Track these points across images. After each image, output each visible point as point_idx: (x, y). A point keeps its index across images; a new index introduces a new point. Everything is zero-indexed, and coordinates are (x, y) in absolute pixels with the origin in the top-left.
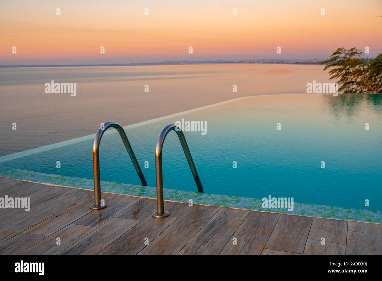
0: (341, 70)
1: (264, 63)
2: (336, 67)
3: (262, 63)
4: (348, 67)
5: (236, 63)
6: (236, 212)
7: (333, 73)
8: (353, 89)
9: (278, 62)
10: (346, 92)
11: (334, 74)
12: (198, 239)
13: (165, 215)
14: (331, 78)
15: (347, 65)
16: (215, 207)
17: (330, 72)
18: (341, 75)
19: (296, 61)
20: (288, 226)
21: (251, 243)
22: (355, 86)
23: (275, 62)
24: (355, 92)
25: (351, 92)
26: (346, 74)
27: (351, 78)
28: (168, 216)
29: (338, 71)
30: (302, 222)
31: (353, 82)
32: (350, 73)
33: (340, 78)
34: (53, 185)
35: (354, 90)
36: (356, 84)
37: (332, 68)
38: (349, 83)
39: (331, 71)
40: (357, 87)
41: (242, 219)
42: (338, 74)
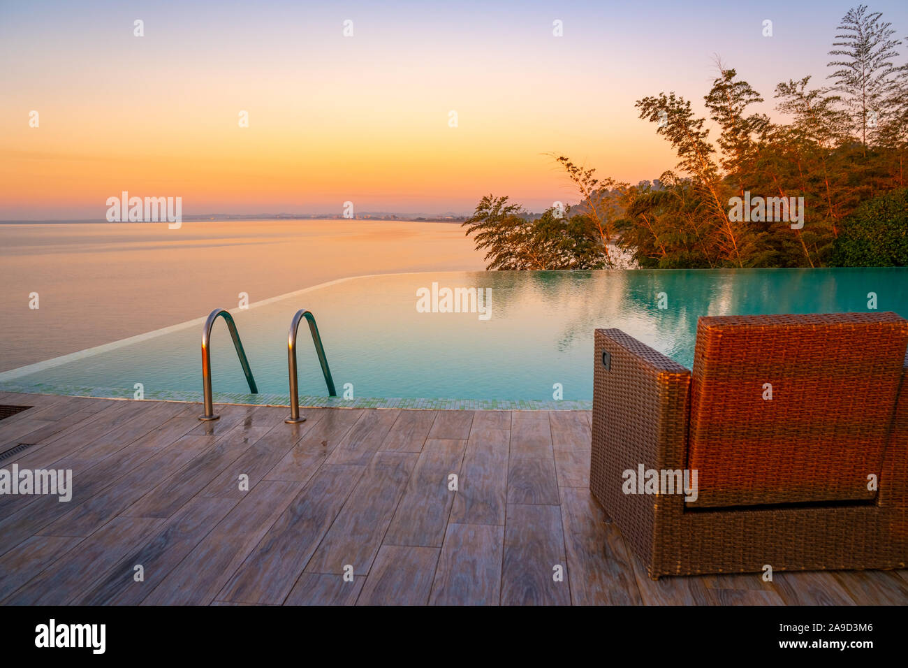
0: (492, 234)
1: (364, 219)
2: (484, 230)
3: (359, 220)
4: (502, 229)
5: (314, 218)
6: (386, 412)
7: (481, 239)
8: (511, 264)
9: (387, 219)
10: (501, 269)
11: (483, 241)
12: (352, 437)
13: (300, 419)
14: (477, 248)
15: (500, 227)
16: (359, 409)
17: (475, 239)
18: (492, 242)
19: (417, 217)
20: (449, 420)
21: (412, 436)
22: (513, 260)
23: (383, 218)
24: (514, 269)
25: (507, 268)
26: (500, 240)
27: (508, 246)
28: (305, 420)
29: (488, 236)
30: (463, 415)
31: (511, 254)
32: (506, 239)
33: (490, 248)
34: (126, 399)
35: (513, 266)
36: (516, 257)
37: (478, 232)
38: (506, 254)
39: (477, 237)
40: (518, 261)
41: (395, 418)
42: (488, 242)
